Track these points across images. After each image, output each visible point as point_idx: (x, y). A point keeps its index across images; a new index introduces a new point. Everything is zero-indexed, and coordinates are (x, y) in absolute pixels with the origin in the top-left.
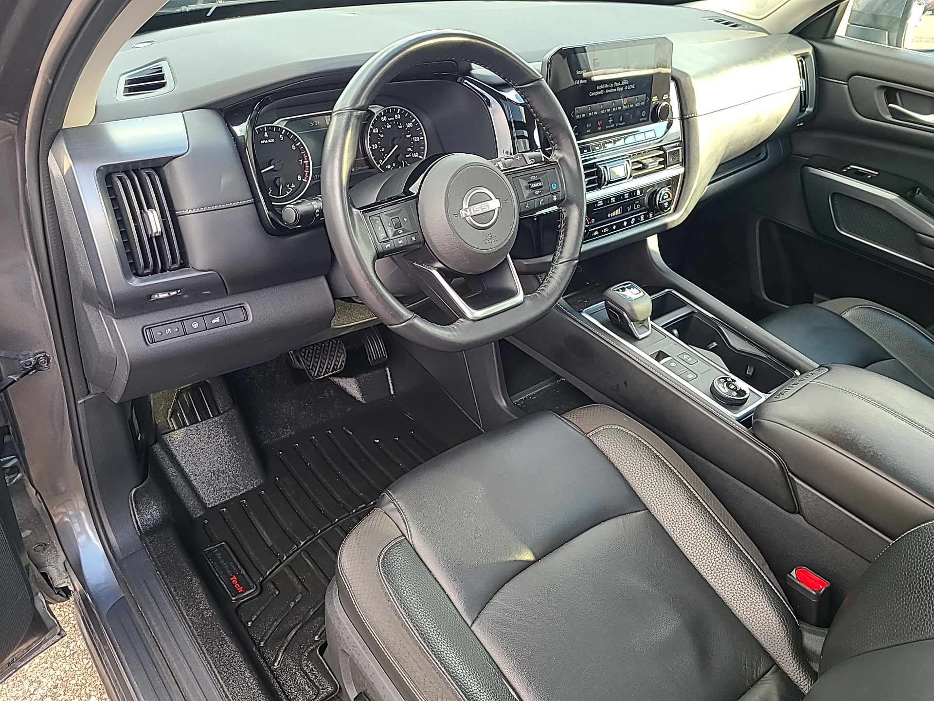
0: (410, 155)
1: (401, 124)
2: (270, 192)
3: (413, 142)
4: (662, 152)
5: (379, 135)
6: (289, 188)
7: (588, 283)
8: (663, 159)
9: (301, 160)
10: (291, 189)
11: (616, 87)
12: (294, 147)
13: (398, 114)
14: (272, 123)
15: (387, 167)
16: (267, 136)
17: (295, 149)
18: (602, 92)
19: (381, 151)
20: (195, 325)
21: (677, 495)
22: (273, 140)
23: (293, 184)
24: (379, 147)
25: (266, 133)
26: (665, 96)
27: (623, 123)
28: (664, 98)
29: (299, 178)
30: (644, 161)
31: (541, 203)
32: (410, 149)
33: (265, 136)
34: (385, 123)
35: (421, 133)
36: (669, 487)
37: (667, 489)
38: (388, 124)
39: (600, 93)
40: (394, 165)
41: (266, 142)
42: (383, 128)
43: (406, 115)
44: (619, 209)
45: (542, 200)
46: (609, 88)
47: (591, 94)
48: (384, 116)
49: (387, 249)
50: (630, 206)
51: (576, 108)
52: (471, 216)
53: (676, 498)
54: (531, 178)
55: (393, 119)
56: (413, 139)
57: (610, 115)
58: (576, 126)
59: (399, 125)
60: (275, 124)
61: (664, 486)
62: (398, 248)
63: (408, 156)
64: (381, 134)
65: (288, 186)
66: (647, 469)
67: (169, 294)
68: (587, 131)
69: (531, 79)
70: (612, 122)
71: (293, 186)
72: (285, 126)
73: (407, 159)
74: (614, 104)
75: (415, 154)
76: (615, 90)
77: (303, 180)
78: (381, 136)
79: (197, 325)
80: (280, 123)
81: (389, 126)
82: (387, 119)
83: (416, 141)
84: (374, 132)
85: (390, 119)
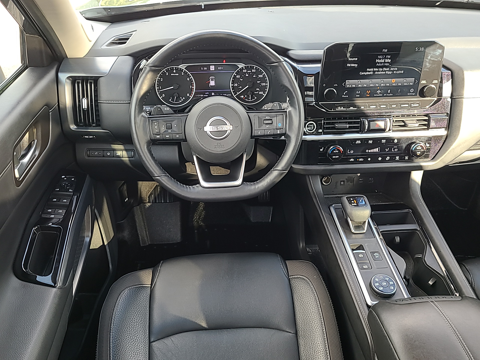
0: (257, 93)
1: (255, 75)
2: (171, 99)
3: (261, 85)
4: (427, 118)
5: (240, 79)
6: (181, 99)
7: (376, 191)
8: (427, 123)
9: (191, 86)
10: (183, 100)
11: (386, 71)
12: (188, 79)
13: (255, 69)
14: (178, 66)
15: (241, 97)
16: (175, 72)
17: (189, 80)
18: (371, 73)
19: (239, 87)
20: (109, 154)
21: (315, 334)
22: (178, 74)
23: (184, 97)
24: (239, 85)
25: (175, 70)
26: (434, 81)
27: (391, 95)
28: (433, 82)
29: (188, 95)
30: (407, 122)
31: (268, 133)
32: (258, 89)
33: (174, 72)
34: (245, 73)
35: (267, 81)
36: (314, 327)
37: (312, 328)
38: (247, 74)
39: (369, 73)
40: (246, 96)
41: (174, 75)
42: (243, 76)
43: (259, 71)
44: (378, 149)
45: (270, 131)
46: (378, 71)
47: (361, 73)
48: (245, 69)
49: (158, 139)
50: (388, 148)
51: (347, 81)
52: (210, 132)
53: (314, 335)
54: (266, 118)
55: (251, 71)
56: (261, 84)
57: (378, 88)
58: (347, 92)
59: (254, 75)
60: (180, 67)
61: (311, 325)
62: (165, 139)
63: (256, 93)
64: (241, 79)
65: (181, 98)
66: (308, 310)
67: (89, 137)
68: (357, 96)
69: (273, 61)
70: (380, 93)
71: (184, 98)
72: (185, 69)
73: (255, 94)
74: (382, 81)
75: (261, 92)
76: (384, 73)
77: (190, 96)
78: (241, 80)
79: (110, 154)
80: (183, 67)
81: (248, 75)
82: (247, 71)
83: (263, 85)
84: (237, 77)
85: (248, 72)
